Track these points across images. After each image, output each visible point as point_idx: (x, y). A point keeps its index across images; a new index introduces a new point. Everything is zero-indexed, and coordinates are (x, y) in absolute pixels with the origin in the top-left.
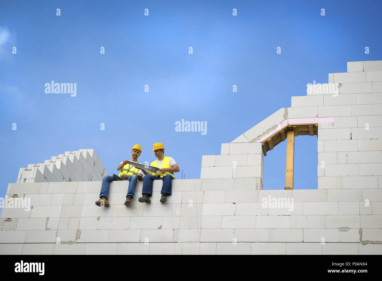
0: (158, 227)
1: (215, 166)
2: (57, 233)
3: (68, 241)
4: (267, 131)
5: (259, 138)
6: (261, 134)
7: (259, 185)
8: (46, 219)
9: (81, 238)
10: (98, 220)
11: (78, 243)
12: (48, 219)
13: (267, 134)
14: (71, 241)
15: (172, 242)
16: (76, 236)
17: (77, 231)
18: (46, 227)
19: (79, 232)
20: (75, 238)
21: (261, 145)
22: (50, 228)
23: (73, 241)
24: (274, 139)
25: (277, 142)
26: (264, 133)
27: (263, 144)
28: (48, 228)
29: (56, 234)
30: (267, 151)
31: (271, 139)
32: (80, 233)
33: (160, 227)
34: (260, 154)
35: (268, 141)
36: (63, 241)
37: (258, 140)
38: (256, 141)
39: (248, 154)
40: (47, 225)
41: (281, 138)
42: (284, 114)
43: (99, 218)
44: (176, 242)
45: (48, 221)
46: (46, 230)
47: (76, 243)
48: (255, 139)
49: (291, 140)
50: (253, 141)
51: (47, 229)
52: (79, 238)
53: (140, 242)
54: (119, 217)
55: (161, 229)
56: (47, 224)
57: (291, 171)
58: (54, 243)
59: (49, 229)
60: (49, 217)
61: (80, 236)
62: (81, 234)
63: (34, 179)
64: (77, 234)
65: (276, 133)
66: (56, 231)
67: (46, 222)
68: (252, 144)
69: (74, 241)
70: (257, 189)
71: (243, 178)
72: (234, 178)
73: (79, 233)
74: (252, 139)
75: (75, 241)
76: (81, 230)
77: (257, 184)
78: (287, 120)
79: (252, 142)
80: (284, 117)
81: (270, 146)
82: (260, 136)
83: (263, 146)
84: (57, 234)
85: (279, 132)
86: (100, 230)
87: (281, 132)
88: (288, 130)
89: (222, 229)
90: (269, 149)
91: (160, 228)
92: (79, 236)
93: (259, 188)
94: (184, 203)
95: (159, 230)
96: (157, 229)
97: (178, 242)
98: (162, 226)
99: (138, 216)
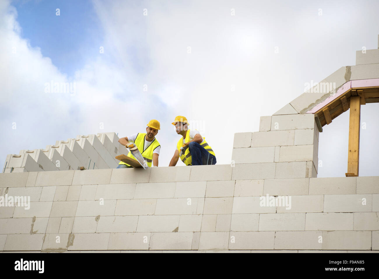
0: (174, 229)
1: (250, 147)
4: (322, 97)
5: (311, 108)
6: (314, 102)
7: (310, 170)
8: (32, 220)
9: (74, 244)
10: (96, 220)
11: (70, 251)
12: (34, 219)
13: (322, 102)
14: (60, 248)
15: (191, 250)
16: (68, 243)
17: (70, 235)
18: (32, 230)
19: (72, 236)
20: (67, 245)
21: (313, 116)
22: (36, 232)
23: (64, 248)
24: (332, 108)
25: (336, 113)
26: (318, 101)
27: (317, 116)
28: (33, 231)
29: (43, 239)
30: (323, 126)
31: (327, 108)
32: (74, 237)
33: (176, 229)
34: (312, 129)
35: (324, 110)
36: (51, 248)
37: (310, 110)
38: (307, 111)
39: (297, 129)
40: (33, 228)
41: (342, 107)
42: (346, 75)
43: (98, 218)
44: (197, 250)
45: (35, 223)
46: (31, 234)
47: (68, 251)
48: (306, 108)
49: (355, 110)
50: (303, 112)
51: (32, 233)
52: (72, 244)
53: (150, 249)
54: (123, 216)
55: (177, 232)
56: (33, 225)
57: (355, 151)
58: (40, 251)
59: (35, 233)
60: (35, 217)
61: (73, 242)
62: (74, 239)
63: (24, 168)
64: (69, 239)
65: (335, 101)
66: (44, 235)
67: (32, 223)
68: (302, 115)
70: (307, 176)
71: (289, 162)
72: (276, 162)
73: (72, 238)
74: (302, 109)
75: (67, 248)
76: (74, 234)
77: (308, 169)
78: (349, 83)
79: (302, 114)
80: (346, 78)
81: (327, 119)
82: (312, 105)
83: (316, 118)
84: (44, 239)
85: (338, 98)
86: (99, 233)
87: (341, 99)
88: (351, 96)
89: (258, 231)
90: (325, 123)
91: (176, 230)
92: (72, 242)
93: (310, 174)
94: (209, 197)
95: (174, 233)
96: (173, 232)
97: (199, 250)
98: (179, 228)
99: (148, 215)
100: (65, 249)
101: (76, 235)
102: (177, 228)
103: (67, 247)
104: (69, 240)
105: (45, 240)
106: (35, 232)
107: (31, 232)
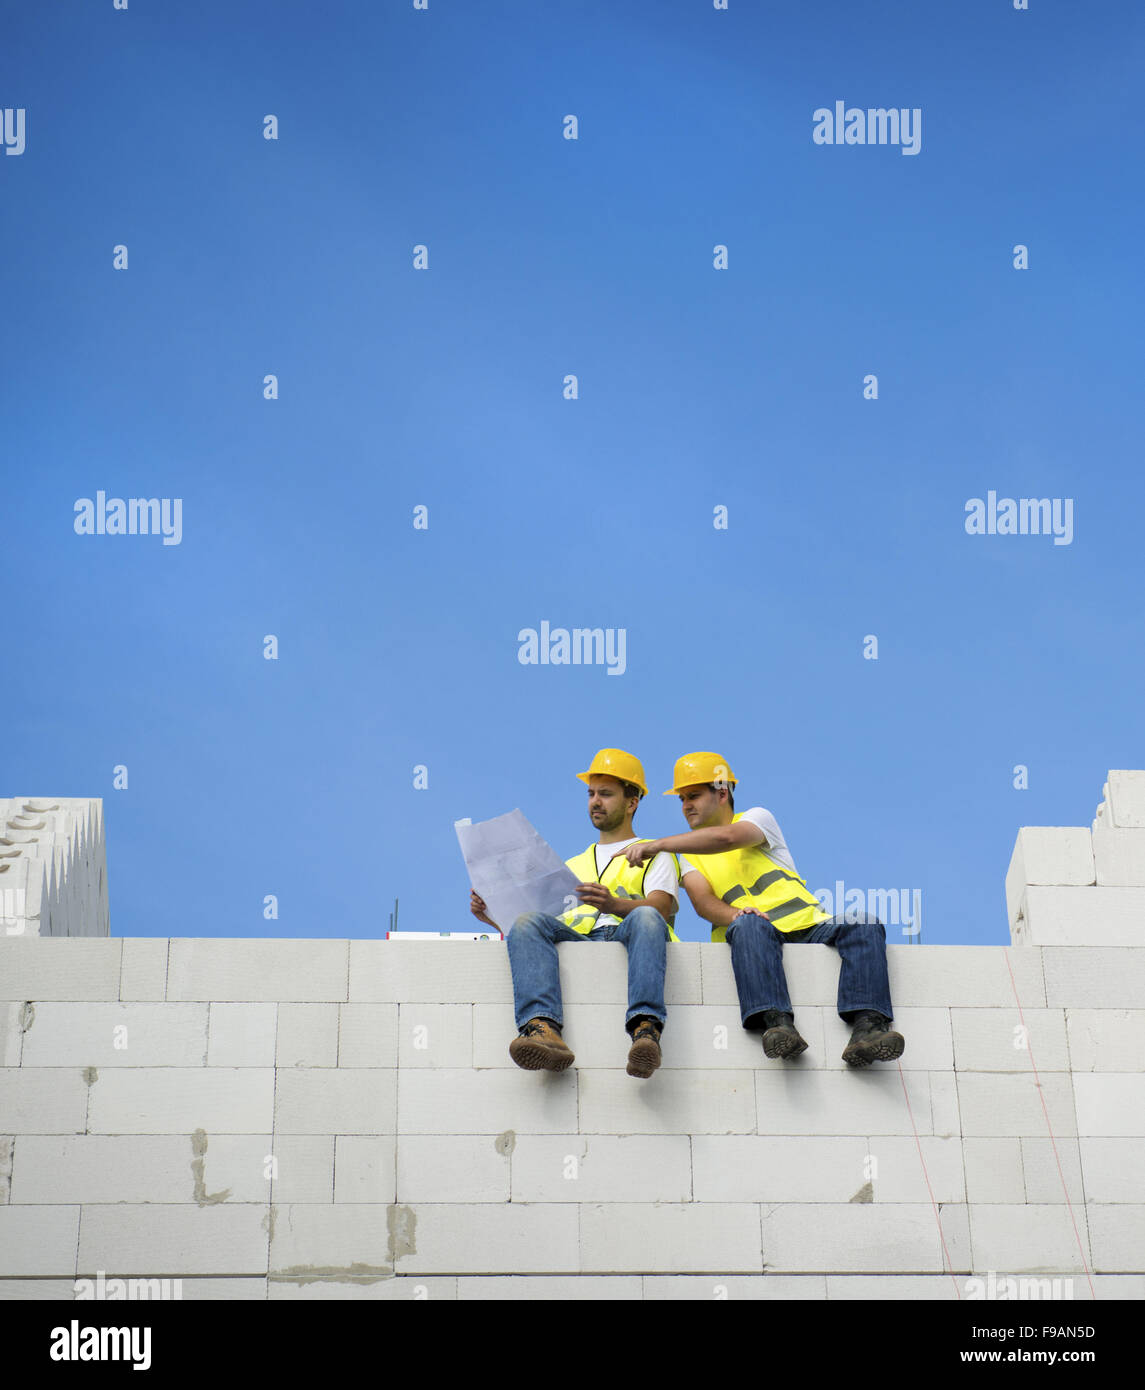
0: (854, 1191)
1: (1096, 884)
2: (271, 1221)
3: (347, 1265)
8: (188, 1144)
9: (418, 1245)
10: (502, 1152)
11: (406, 1275)
12: (200, 1142)
14: (362, 1266)
15: (944, 1274)
16: (391, 1242)
17: (392, 1210)
18: (200, 1187)
19: (405, 1216)
20: (385, 1251)
22: (225, 1194)
23: (377, 1265)
28: (208, 1194)
29: (263, 1225)
32: (412, 1220)
33: (861, 1192)
36: (316, 1266)
40: (201, 1177)
43: (506, 1142)
44: (969, 1274)
46: (201, 1205)
47: (398, 1275)
51: (202, 1198)
52: (410, 1249)
53: (769, 1269)
54: (620, 1136)
55: (871, 1202)
56: (198, 1168)
58: (264, 1276)
59: (218, 1200)
60: (204, 1133)
61: (413, 1240)
62: (419, 1228)
64: (391, 1225)
66: (264, 1210)
67: (193, 1158)
69: (382, 1263)
73: (404, 1221)
75: (389, 1265)
76: (411, 1206)
84: (271, 1225)
86: (524, 1203)
91: (865, 1196)
92: (407, 1240)
94: (972, 1068)
95: (856, 1206)
96: (851, 1202)
97: (979, 1274)
98: (873, 1189)
99: (728, 1134)
100: (381, 1268)
101: (421, 1213)
102: (868, 1189)
103: (388, 1260)
104: (391, 1232)
105: (275, 1228)
106: (214, 1195)
107: (199, 1194)
